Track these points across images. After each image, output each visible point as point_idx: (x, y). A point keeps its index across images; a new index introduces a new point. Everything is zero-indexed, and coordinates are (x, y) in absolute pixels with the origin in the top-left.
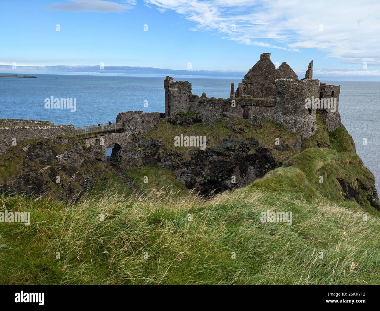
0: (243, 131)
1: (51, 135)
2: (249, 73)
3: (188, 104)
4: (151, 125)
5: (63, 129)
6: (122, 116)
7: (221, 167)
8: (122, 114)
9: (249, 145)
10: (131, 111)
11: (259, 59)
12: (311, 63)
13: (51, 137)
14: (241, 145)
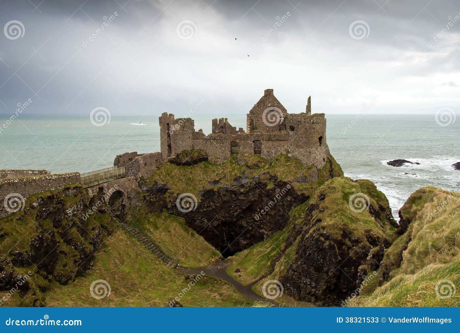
0: (257, 166)
1: (59, 185)
2: (254, 108)
3: (191, 141)
4: (154, 167)
5: (70, 177)
6: (120, 159)
7: (236, 206)
8: (120, 156)
9: (266, 180)
10: (127, 153)
11: (263, 95)
12: (310, 98)
13: (59, 188)
14: (257, 181)
